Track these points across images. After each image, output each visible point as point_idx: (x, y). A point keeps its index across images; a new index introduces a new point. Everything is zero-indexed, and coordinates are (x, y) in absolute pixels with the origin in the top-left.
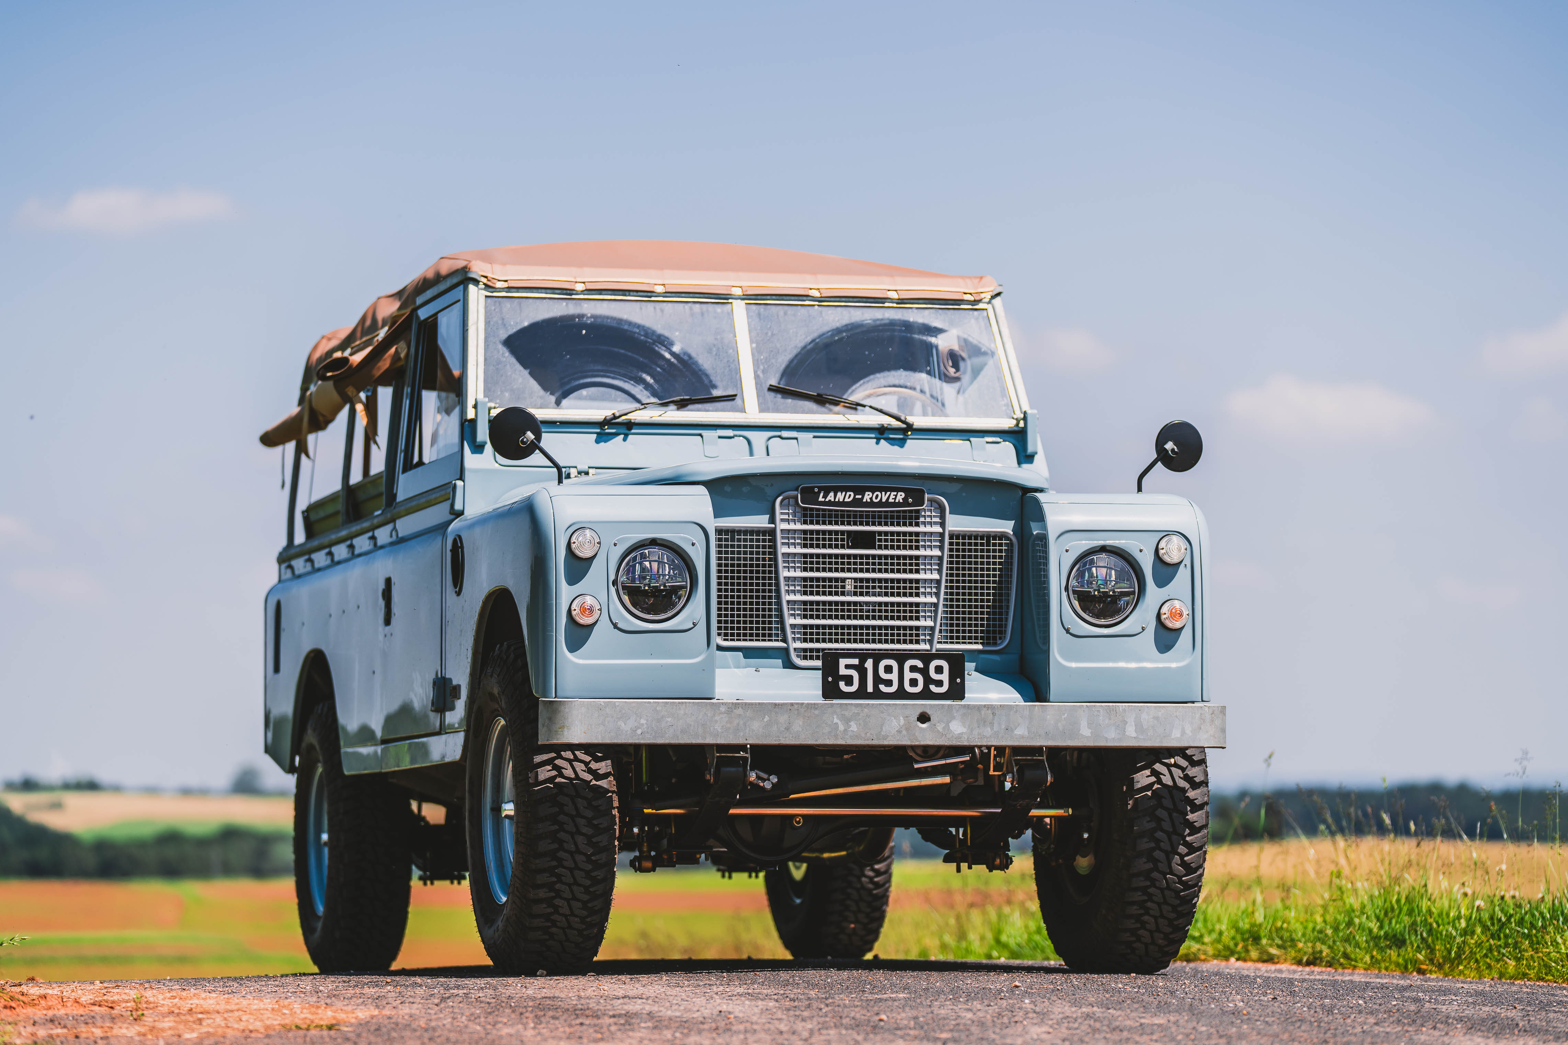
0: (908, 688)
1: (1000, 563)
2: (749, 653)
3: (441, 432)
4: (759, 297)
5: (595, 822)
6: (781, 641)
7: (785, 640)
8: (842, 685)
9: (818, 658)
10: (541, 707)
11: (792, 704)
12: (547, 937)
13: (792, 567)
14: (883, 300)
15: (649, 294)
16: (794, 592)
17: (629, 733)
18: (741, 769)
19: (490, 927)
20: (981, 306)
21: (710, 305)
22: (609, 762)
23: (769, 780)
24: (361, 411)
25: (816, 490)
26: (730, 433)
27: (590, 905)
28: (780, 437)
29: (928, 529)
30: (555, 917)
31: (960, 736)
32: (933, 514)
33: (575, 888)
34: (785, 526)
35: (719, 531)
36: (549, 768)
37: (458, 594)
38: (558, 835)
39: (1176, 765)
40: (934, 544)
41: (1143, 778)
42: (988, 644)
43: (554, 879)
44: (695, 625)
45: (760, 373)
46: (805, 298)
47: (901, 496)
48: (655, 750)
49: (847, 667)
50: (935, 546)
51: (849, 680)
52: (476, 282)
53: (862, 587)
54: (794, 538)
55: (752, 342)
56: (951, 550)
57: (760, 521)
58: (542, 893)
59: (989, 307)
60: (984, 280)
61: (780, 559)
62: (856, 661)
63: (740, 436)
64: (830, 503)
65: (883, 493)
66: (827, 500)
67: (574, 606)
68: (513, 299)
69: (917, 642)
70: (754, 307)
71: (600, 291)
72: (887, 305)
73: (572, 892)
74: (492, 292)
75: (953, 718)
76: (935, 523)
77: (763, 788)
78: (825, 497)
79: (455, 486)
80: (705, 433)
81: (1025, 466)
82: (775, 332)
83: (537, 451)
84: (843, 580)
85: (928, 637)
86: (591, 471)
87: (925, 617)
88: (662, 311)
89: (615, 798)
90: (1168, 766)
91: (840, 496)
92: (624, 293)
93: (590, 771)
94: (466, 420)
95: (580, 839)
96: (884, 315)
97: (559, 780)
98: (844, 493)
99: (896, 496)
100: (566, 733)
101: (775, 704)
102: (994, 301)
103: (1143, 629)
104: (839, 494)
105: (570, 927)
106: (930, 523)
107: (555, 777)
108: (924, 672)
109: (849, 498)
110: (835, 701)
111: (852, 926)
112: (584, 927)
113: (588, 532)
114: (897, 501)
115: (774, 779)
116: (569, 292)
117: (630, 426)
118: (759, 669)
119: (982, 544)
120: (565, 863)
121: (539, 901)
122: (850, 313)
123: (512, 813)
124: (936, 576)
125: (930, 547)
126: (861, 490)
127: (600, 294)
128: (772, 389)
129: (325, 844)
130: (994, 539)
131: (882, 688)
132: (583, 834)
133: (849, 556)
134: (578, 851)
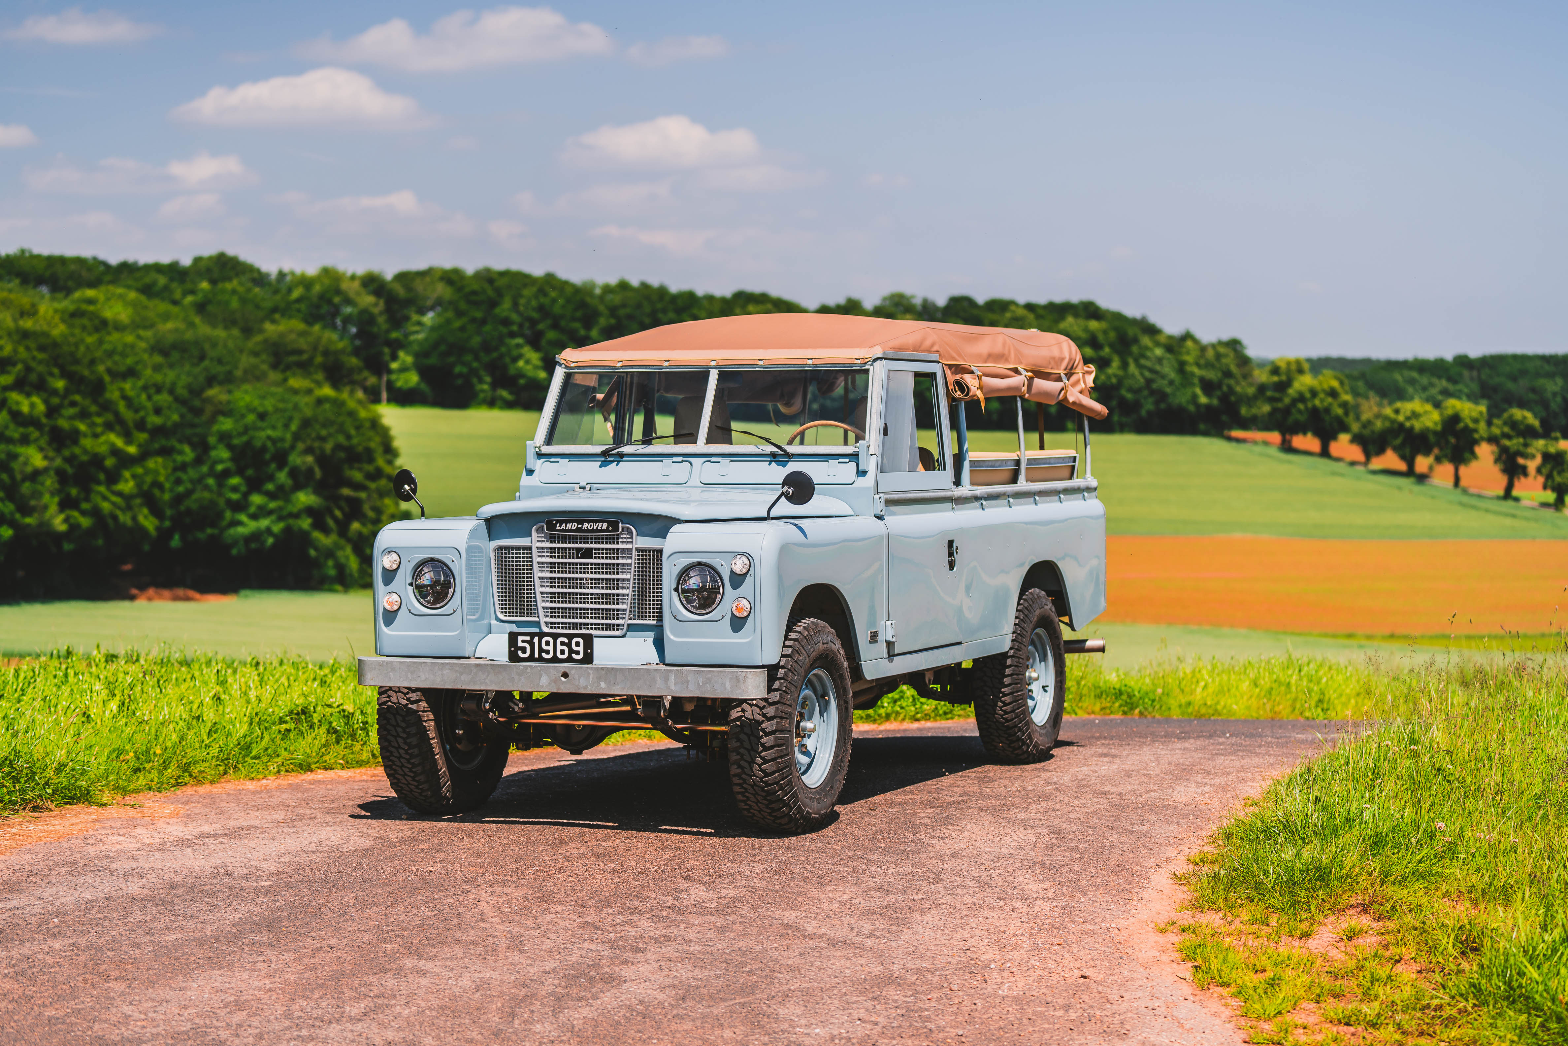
0: (559, 656)
2: (519, 624)
4: (726, 367)
7: (538, 617)
8: (520, 652)
13: (542, 571)
14: (802, 366)
16: (544, 586)
20: (865, 367)
21: (695, 373)
22: (419, 693)
23: (518, 705)
25: (555, 522)
28: (711, 461)
29: (623, 546)
31: (585, 688)
32: (626, 536)
34: (538, 545)
35: (495, 548)
36: (385, 696)
39: (756, 705)
40: (627, 555)
41: (735, 713)
42: (658, 620)
44: (454, 611)
46: (755, 366)
47: (605, 526)
49: (523, 641)
50: (628, 557)
51: (524, 650)
52: (560, 363)
54: (542, 552)
56: (636, 560)
57: (523, 542)
59: (869, 368)
61: (535, 565)
62: (528, 638)
63: (686, 461)
64: (563, 530)
65: (595, 524)
66: (561, 528)
69: (618, 618)
70: (722, 374)
72: (806, 368)
74: (568, 369)
75: (584, 676)
76: (628, 542)
77: (514, 711)
78: (560, 526)
80: (665, 460)
81: (860, 479)
85: (623, 616)
87: (621, 603)
89: (427, 714)
90: (751, 705)
91: (569, 526)
97: (390, 703)
98: (571, 524)
99: (602, 525)
102: (874, 364)
103: (723, 617)
104: (568, 524)
106: (624, 543)
107: (388, 701)
108: (569, 645)
110: (515, 664)
113: (394, 554)
114: (603, 529)
116: (612, 368)
117: (622, 456)
124: (628, 576)
125: (625, 558)
126: (581, 522)
127: (631, 368)
131: (544, 655)
132: (401, 737)
133: (577, 564)
134: (399, 747)
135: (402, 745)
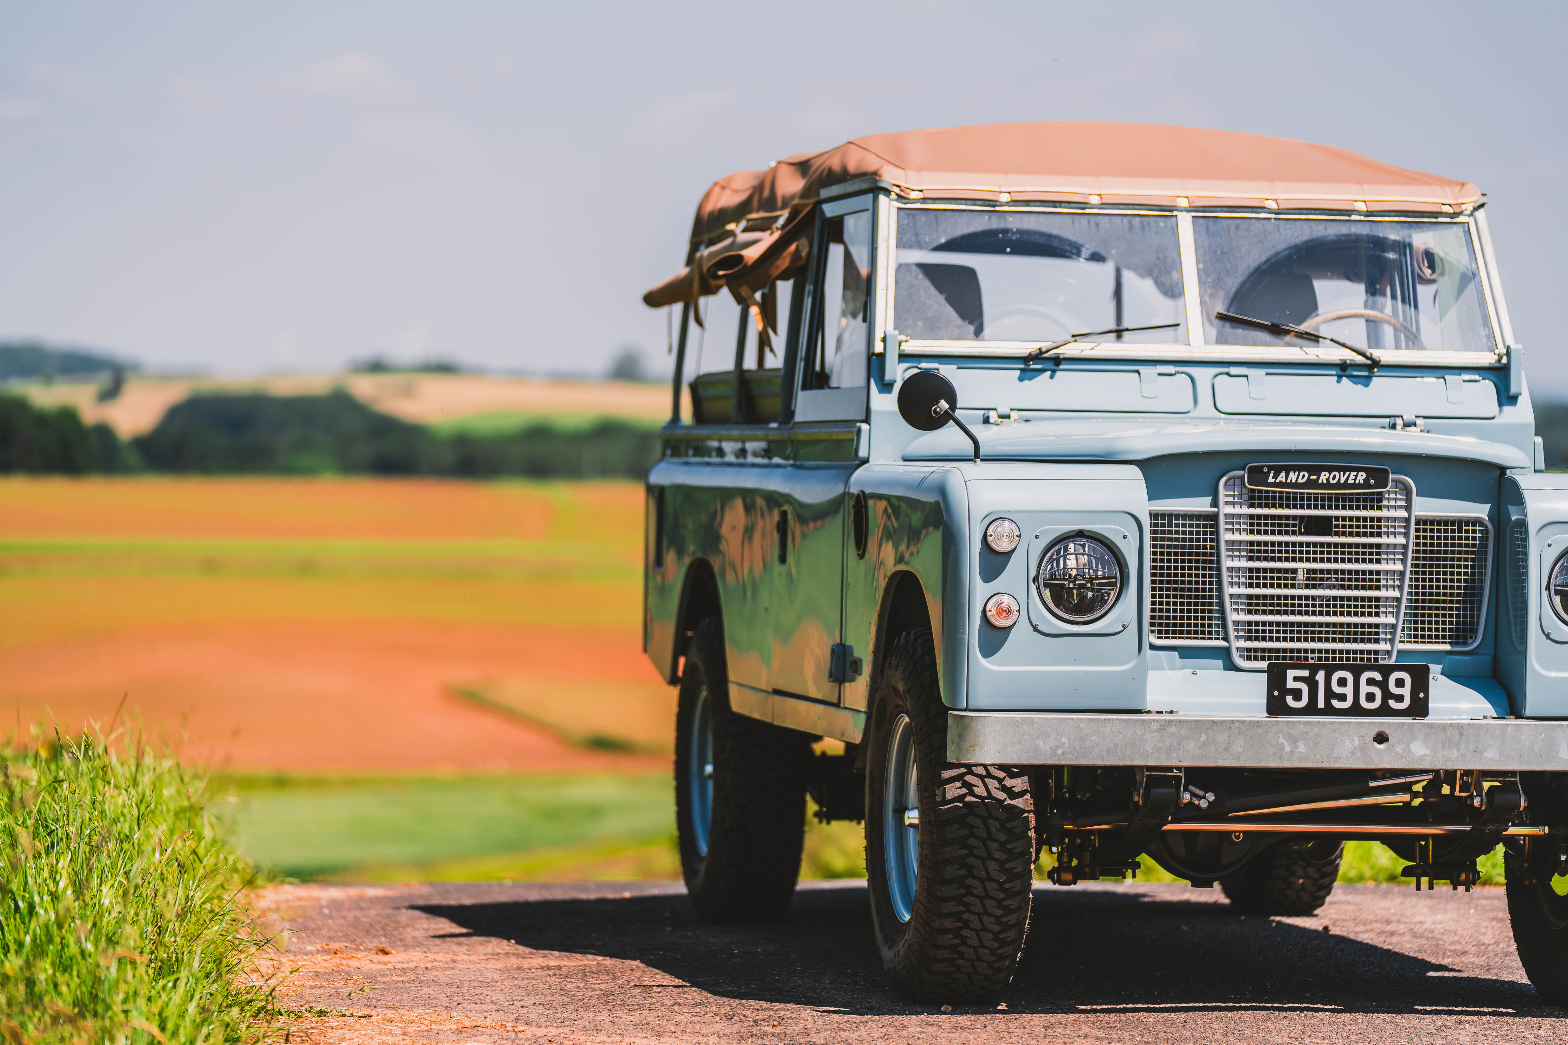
0: (1364, 704)
1: (1473, 553)
2: (1186, 653)
3: (846, 337)
4: (1208, 209)
5: (1009, 846)
6: (1222, 639)
7: (1226, 639)
8: (1289, 699)
9: (1263, 658)
10: (950, 721)
11: (1232, 722)
12: (953, 969)
13: (1236, 556)
14: (1349, 212)
15: (1083, 206)
16: (1238, 584)
17: (1048, 752)
18: (1173, 791)
19: (890, 948)
20: (1461, 219)
21: (1151, 219)
22: (1026, 778)
23: (1205, 797)
24: (756, 315)
25: (1266, 470)
26: (1171, 369)
27: (1001, 936)
28: (1228, 374)
29: (1392, 513)
30: (963, 949)
31: (1421, 759)
32: (1398, 496)
33: (985, 918)
34: (1229, 510)
35: (1154, 516)
36: (959, 784)
37: (861, 556)
38: (967, 860)
40: (1398, 530)
42: (1457, 644)
43: (962, 908)
44: (1125, 627)
45: (1206, 298)
46: (1260, 210)
47: (1362, 477)
48: (1077, 771)
49: (1296, 679)
50: (1400, 533)
51: (1297, 694)
52: (887, 192)
53: (1315, 578)
54: (1240, 524)
55: (1198, 262)
56: (1417, 537)
57: (1201, 505)
58: (948, 923)
59: (1471, 220)
60: (1466, 188)
61: (1223, 547)
62: (1305, 673)
63: (1182, 373)
64: (1280, 485)
65: (1342, 473)
66: (1278, 481)
67: (989, 607)
68: (929, 212)
69: (1377, 641)
70: (1201, 221)
71: (1027, 203)
72: (1354, 217)
73: (982, 922)
74: (905, 204)
75: (1415, 738)
76: (1401, 507)
77: (1198, 806)
78: (1275, 477)
79: (859, 430)
80: (1142, 369)
81: (1507, 409)
82: (1225, 250)
83: (951, 421)
84: (1294, 571)
85: (1389, 636)
86: (1014, 415)
87: (1386, 613)
88: (1097, 225)
89: (1032, 817)
91: (1293, 477)
92: (1054, 204)
93: (1005, 789)
94: (873, 354)
95: (992, 866)
96: (1350, 229)
97: (969, 799)
98: (1297, 473)
99: (1356, 476)
100: (977, 752)
101: (1214, 722)
102: (1477, 213)
104: (1292, 474)
105: (979, 959)
106: (1395, 507)
107: (965, 795)
108: (1383, 685)
109: (1303, 478)
110: (1282, 719)
111: (1301, 881)
112: (994, 959)
113: (1006, 524)
114: (1357, 482)
115: (1211, 797)
116: (993, 203)
117: (1057, 361)
118: (1198, 671)
119: (1453, 531)
120: (975, 892)
121: (946, 931)
122: (1311, 227)
123: (916, 821)
124: (1399, 567)
125: (1394, 534)
126: (1317, 470)
127: (1028, 206)
128: (1221, 317)
129: (710, 776)
130: (1467, 524)
131: (1335, 703)
132: (995, 860)
133: (1301, 544)
134: (990, 878)
135: (994, 874)
